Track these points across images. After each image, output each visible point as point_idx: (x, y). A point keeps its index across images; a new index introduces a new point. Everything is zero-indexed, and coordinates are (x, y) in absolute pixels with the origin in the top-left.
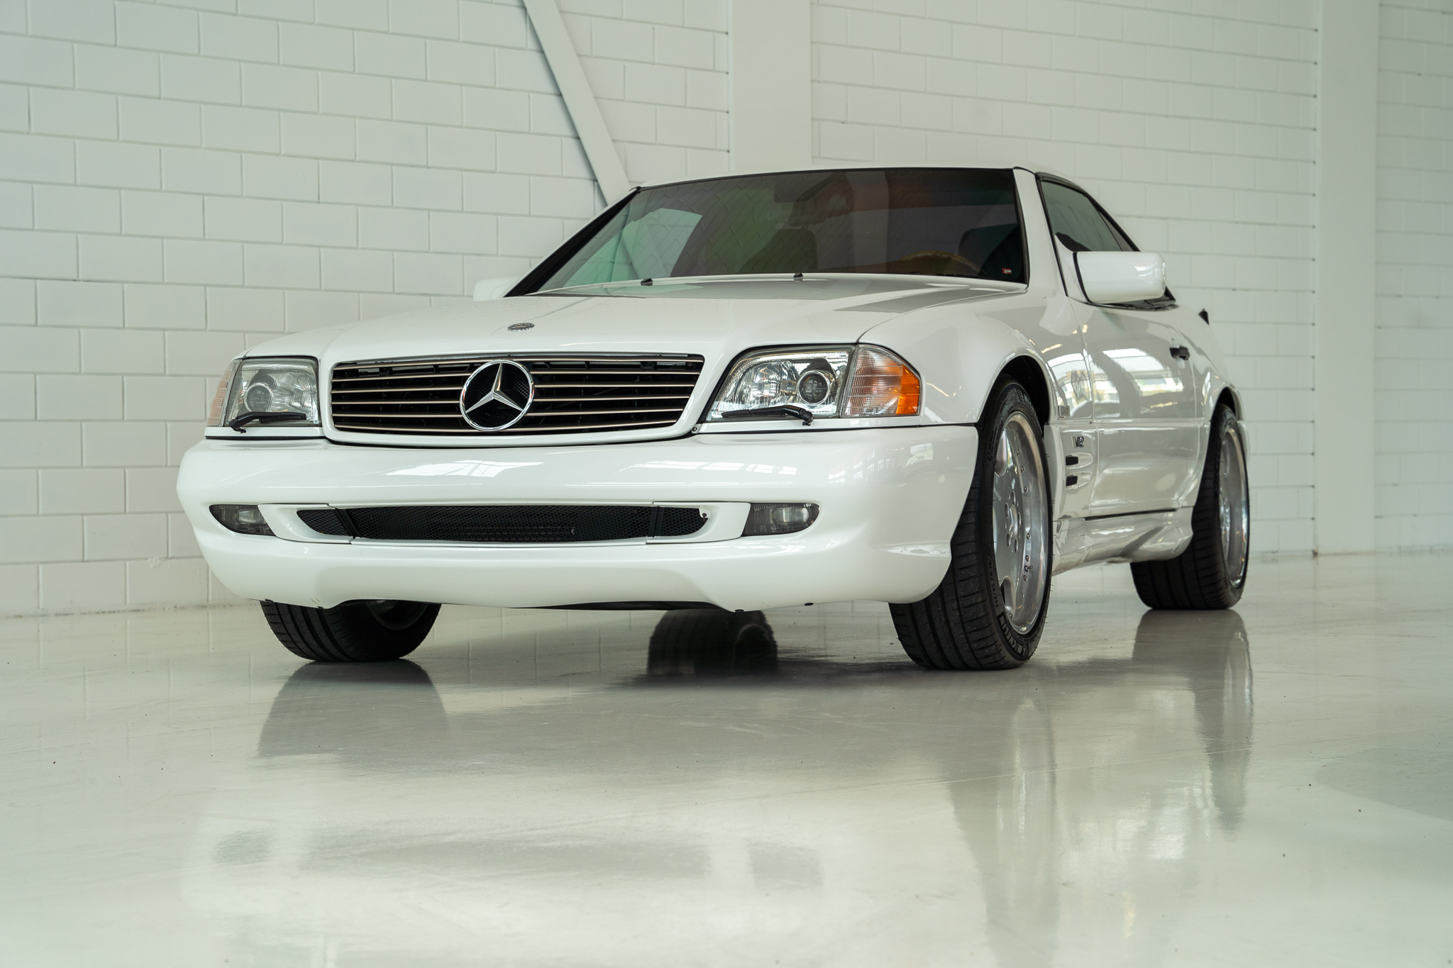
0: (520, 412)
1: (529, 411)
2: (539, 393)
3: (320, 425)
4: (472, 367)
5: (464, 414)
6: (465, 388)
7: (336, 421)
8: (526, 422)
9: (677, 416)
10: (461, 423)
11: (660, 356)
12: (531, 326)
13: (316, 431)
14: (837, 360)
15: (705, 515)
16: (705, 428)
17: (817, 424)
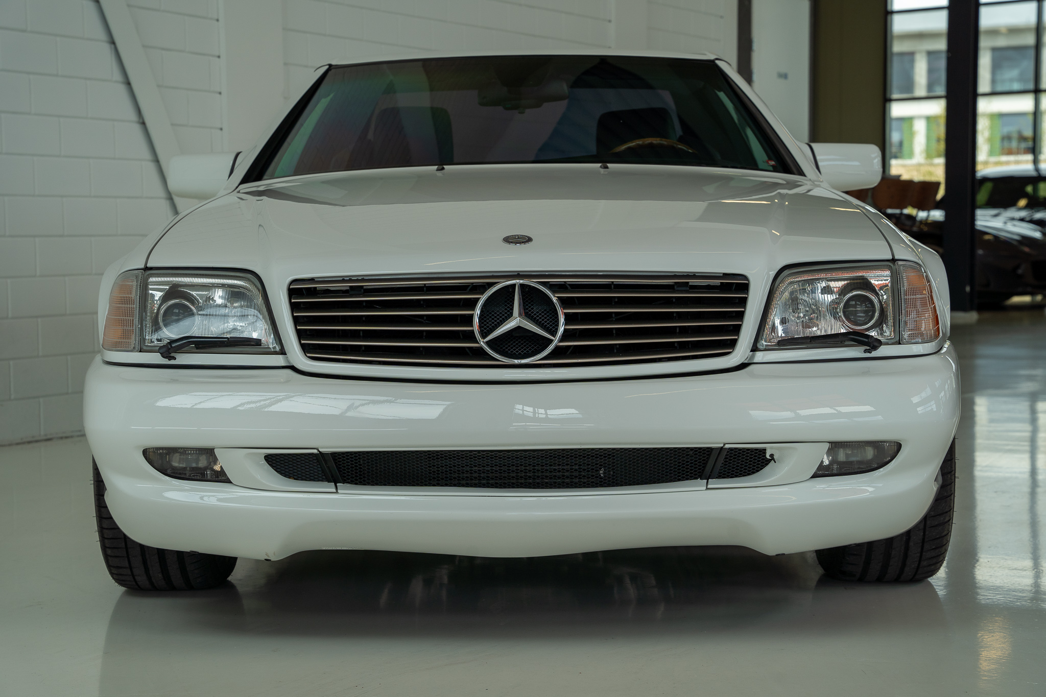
0: (551, 341)
1: (561, 340)
2: (569, 319)
3: (283, 352)
4: (482, 288)
5: (482, 343)
6: (478, 311)
7: (305, 349)
8: (558, 352)
9: (732, 344)
10: (479, 353)
11: (694, 276)
12: (529, 240)
13: (279, 360)
14: (879, 279)
15: (772, 455)
16: (759, 356)
17: (883, 351)
